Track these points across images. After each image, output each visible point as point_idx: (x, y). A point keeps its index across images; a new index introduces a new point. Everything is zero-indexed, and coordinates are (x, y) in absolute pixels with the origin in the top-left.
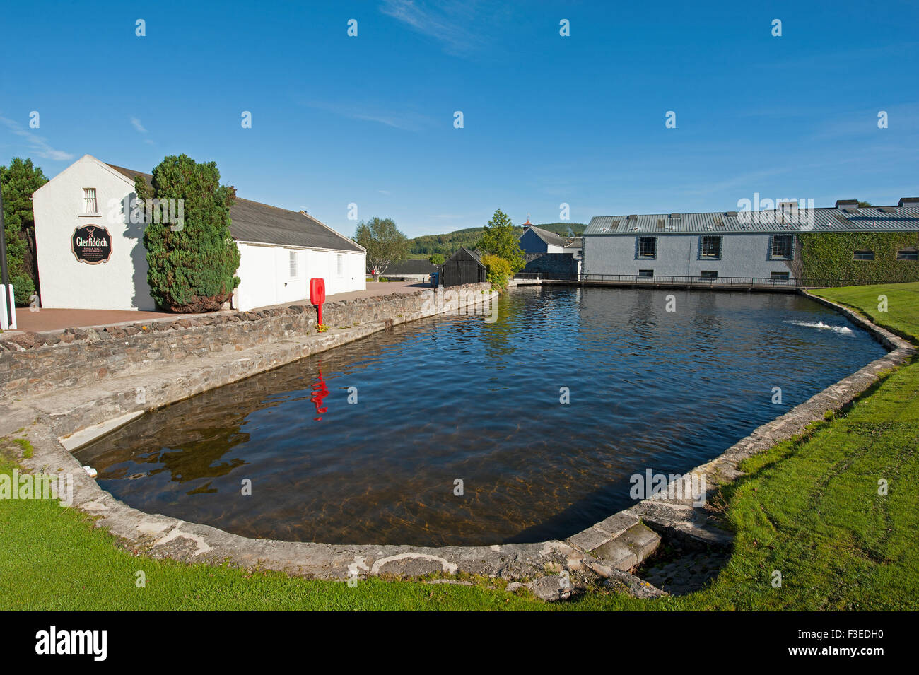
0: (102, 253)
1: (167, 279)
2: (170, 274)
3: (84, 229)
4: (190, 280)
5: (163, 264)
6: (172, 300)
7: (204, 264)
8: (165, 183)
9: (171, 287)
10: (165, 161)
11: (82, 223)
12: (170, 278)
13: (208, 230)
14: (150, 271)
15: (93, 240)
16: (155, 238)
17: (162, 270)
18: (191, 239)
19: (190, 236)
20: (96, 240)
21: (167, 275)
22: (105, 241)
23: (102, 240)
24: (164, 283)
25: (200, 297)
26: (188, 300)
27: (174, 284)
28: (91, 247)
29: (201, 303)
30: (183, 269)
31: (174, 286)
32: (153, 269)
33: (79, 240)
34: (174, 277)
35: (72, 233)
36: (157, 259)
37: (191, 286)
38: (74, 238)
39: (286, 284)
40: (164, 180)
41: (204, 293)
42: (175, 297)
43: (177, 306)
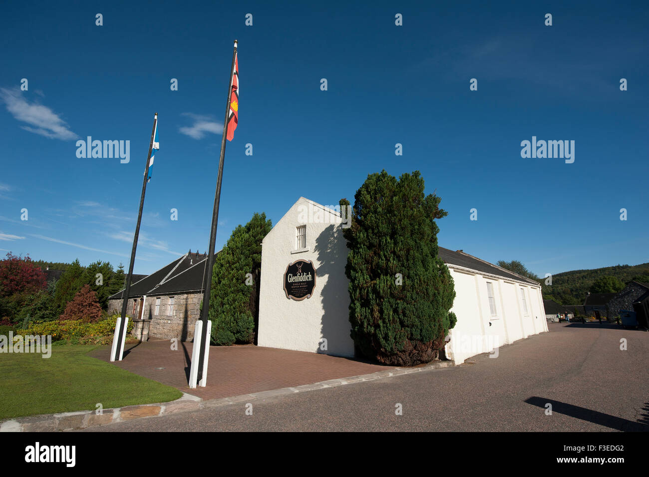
0: (307, 288)
1: (372, 315)
2: (376, 308)
3: (295, 265)
4: (401, 316)
5: (368, 295)
6: (379, 345)
7: (417, 293)
8: (369, 199)
9: (377, 326)
10: (369, 179)
11: (293, 260)
12: (377, 314)
13: (418, 247)
14: (352, 305)
15: (300, 275)
16: (358, 264)
17: (366, 303)
18: (399, 261)
19: (398, 257)
20: (303, 275)
21: (372, 310)
22: (310, 276)
23: (308, 274)
24: (369, 321)
25: (414, 343)
26: (399, 346)
27: (380, 322)
28: (298, 282)
29: (415, 351)
30: (392, 300)
31: (381, 324)
32: (356, 302)
33: (290, 277)
34: (381, 312)
35: (284, 270)
36: (360, 290)
37: (402, 323)
38: (287, 275)
39: (490, 324)
40: (368, 197)
41: (419, 337)
42: (383, 342)
43: (384, 355)
